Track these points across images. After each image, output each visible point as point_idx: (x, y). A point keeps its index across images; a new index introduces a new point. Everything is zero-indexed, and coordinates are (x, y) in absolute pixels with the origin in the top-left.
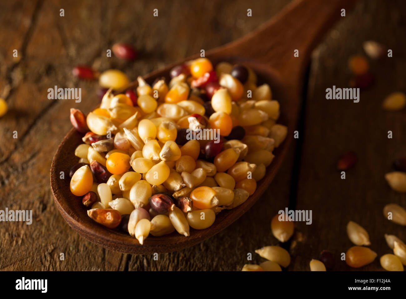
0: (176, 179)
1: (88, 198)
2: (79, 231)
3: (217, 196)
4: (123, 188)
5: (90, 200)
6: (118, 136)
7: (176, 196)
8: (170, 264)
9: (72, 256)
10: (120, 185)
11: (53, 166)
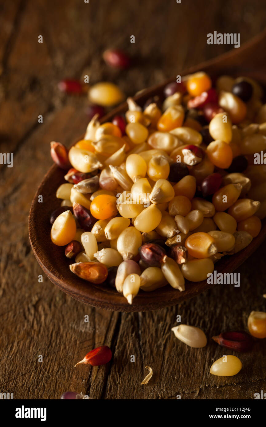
0: (169, 225)
1: (70, 248)
2: (62, 288)
3: (216, 243)
4: (109, 236)
5: (73, 251)
6: (104, 173)
7: (170, 243)
8: (168, 314)
9: (59, 307)
10: (105, 233)
11: (32, 212)
